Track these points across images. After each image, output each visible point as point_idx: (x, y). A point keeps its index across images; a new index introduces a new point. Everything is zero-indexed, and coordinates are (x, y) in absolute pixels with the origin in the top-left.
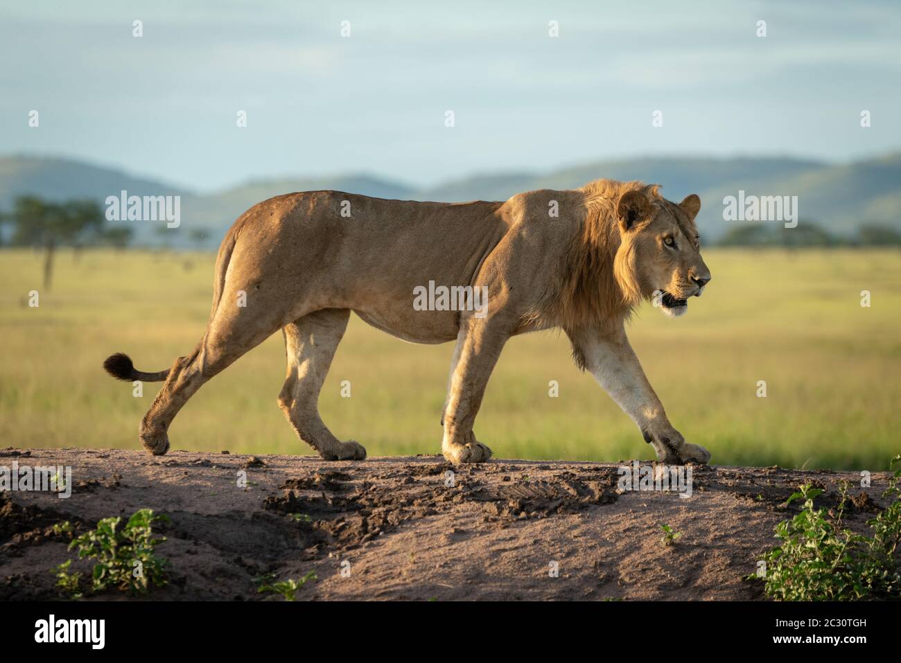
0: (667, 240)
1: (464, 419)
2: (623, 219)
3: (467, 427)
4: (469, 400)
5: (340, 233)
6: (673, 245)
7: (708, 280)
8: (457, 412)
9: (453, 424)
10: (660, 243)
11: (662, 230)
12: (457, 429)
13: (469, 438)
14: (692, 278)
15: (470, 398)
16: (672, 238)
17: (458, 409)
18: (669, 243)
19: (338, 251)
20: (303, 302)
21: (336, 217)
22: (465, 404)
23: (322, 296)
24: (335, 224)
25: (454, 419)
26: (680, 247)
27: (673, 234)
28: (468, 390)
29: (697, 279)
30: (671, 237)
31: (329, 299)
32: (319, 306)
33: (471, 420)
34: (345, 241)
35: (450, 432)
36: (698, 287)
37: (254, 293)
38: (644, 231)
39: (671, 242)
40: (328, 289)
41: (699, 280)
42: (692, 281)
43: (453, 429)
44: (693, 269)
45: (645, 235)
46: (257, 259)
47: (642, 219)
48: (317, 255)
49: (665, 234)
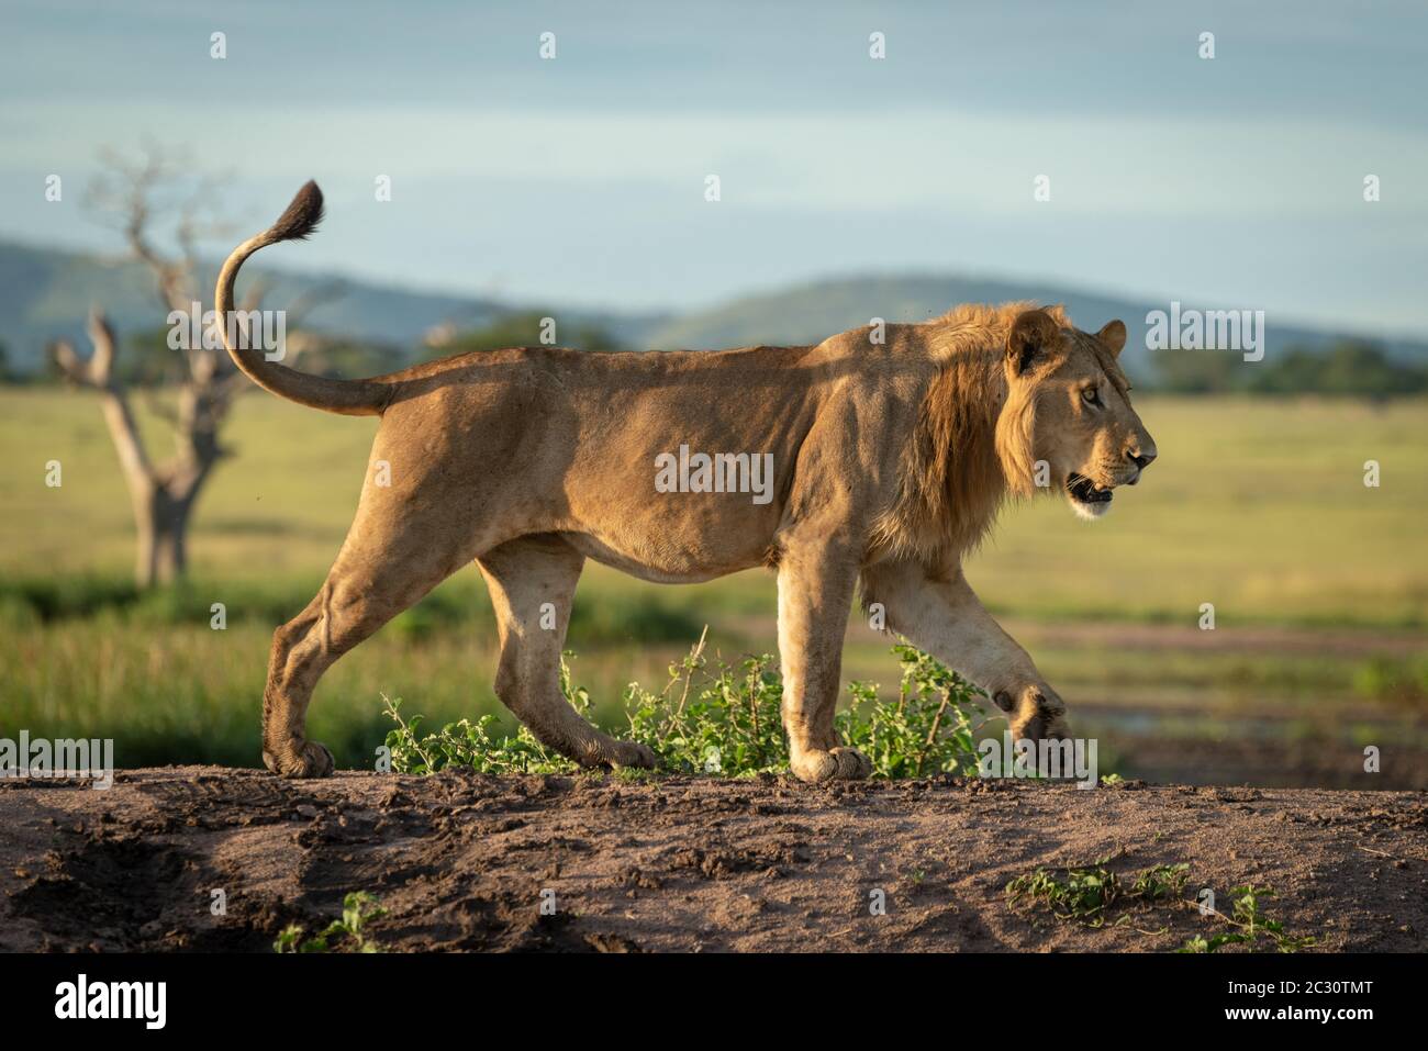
0: (1086, 393)
1: (819, 711)
2: (1016, 355)
3: (824, 724)
4: (819, 681)
5: (542, 411)
6: (1096, 401)
7: (1153, 458)
8: (805, 703)
9: (802, 723)
10: (1075, 399)
11: (1080, 376)
12: (811, 729)
13: (831, 741)
14: (1128, 454)
15: (821, 676)
16: (1095, 390)
17: (805, 698)
18: (1090, 397)
19: (540, 441)
20: (486, 527)
21: (533, 386)
22: (815, 688)
23: (517, 515)
24: (532, 398)
25: (803, 714)
26: (1107, 404)
27: (1096, 384)
28: (814, 664)
29: (1136, 455)
30: (1094, 387)
31: (530, 520)
32: (514, 532)
33: (829, 711)
34: (551, 423)
35: (800, 738)
36: (1137, 469)
37: (405, 518)
38: (1049, 377)
39: (1092, 396)
40: (527, 503)
41: (1140, 458)
42: (1129, 460)
43: (804, 730)
44: (1131, 440)
45: (1052, 385)
46: (409, 460)
47: (1048, 358)
48: (505, 450)
49: (1084, 383)
